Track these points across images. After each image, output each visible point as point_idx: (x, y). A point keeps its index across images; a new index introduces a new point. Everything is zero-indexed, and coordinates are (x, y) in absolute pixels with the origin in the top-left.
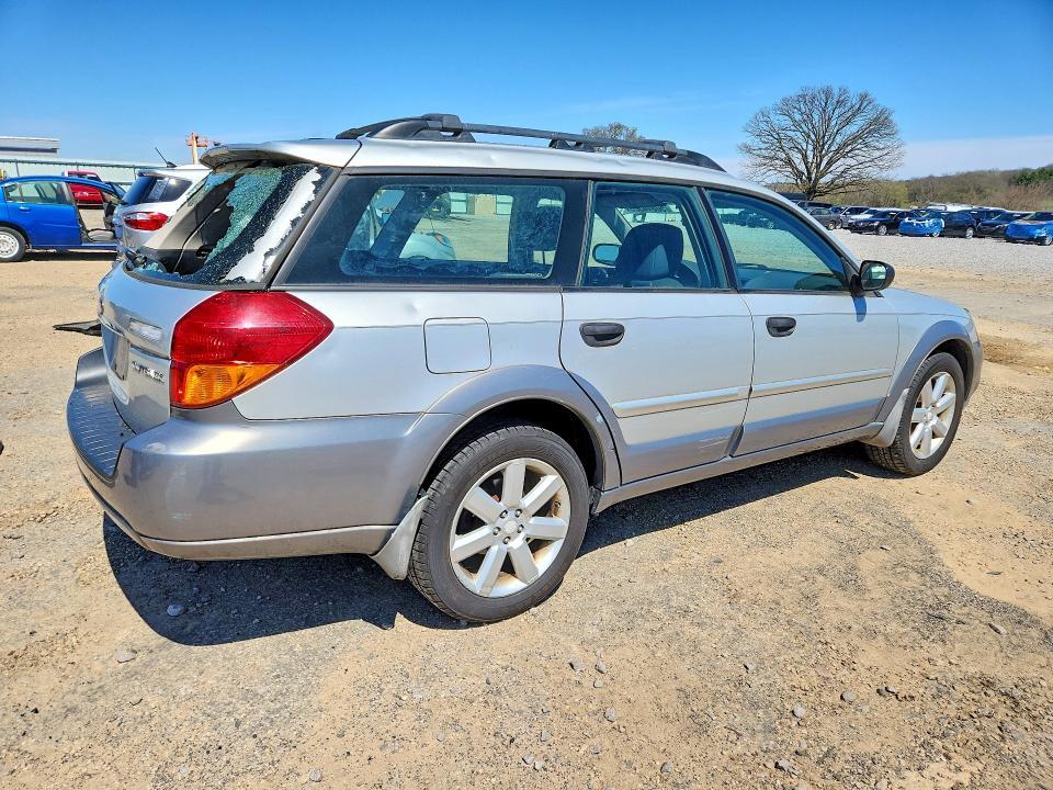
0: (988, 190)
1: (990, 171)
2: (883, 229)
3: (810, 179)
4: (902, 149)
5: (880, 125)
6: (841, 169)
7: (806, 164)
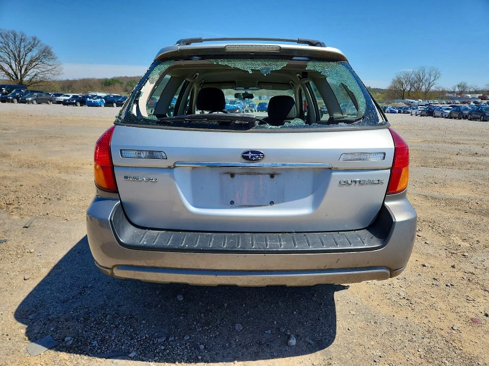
0: (95, 87)
1: (92, 79)
2: (79, 104)
3: (17, 78)
4: (61, 66)
5: (46, 53)
6: (34, 74)
7: (13, 70)
